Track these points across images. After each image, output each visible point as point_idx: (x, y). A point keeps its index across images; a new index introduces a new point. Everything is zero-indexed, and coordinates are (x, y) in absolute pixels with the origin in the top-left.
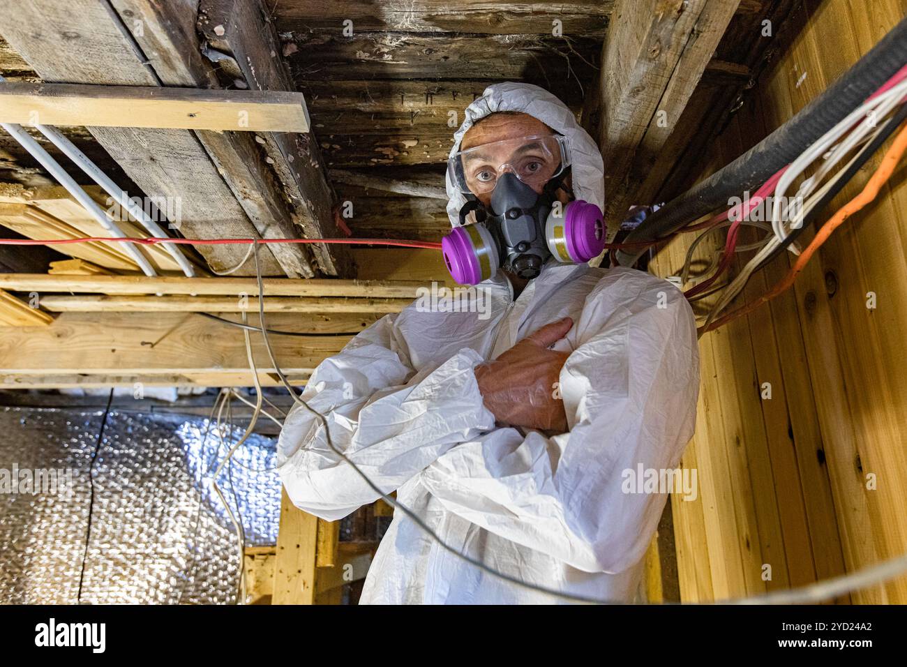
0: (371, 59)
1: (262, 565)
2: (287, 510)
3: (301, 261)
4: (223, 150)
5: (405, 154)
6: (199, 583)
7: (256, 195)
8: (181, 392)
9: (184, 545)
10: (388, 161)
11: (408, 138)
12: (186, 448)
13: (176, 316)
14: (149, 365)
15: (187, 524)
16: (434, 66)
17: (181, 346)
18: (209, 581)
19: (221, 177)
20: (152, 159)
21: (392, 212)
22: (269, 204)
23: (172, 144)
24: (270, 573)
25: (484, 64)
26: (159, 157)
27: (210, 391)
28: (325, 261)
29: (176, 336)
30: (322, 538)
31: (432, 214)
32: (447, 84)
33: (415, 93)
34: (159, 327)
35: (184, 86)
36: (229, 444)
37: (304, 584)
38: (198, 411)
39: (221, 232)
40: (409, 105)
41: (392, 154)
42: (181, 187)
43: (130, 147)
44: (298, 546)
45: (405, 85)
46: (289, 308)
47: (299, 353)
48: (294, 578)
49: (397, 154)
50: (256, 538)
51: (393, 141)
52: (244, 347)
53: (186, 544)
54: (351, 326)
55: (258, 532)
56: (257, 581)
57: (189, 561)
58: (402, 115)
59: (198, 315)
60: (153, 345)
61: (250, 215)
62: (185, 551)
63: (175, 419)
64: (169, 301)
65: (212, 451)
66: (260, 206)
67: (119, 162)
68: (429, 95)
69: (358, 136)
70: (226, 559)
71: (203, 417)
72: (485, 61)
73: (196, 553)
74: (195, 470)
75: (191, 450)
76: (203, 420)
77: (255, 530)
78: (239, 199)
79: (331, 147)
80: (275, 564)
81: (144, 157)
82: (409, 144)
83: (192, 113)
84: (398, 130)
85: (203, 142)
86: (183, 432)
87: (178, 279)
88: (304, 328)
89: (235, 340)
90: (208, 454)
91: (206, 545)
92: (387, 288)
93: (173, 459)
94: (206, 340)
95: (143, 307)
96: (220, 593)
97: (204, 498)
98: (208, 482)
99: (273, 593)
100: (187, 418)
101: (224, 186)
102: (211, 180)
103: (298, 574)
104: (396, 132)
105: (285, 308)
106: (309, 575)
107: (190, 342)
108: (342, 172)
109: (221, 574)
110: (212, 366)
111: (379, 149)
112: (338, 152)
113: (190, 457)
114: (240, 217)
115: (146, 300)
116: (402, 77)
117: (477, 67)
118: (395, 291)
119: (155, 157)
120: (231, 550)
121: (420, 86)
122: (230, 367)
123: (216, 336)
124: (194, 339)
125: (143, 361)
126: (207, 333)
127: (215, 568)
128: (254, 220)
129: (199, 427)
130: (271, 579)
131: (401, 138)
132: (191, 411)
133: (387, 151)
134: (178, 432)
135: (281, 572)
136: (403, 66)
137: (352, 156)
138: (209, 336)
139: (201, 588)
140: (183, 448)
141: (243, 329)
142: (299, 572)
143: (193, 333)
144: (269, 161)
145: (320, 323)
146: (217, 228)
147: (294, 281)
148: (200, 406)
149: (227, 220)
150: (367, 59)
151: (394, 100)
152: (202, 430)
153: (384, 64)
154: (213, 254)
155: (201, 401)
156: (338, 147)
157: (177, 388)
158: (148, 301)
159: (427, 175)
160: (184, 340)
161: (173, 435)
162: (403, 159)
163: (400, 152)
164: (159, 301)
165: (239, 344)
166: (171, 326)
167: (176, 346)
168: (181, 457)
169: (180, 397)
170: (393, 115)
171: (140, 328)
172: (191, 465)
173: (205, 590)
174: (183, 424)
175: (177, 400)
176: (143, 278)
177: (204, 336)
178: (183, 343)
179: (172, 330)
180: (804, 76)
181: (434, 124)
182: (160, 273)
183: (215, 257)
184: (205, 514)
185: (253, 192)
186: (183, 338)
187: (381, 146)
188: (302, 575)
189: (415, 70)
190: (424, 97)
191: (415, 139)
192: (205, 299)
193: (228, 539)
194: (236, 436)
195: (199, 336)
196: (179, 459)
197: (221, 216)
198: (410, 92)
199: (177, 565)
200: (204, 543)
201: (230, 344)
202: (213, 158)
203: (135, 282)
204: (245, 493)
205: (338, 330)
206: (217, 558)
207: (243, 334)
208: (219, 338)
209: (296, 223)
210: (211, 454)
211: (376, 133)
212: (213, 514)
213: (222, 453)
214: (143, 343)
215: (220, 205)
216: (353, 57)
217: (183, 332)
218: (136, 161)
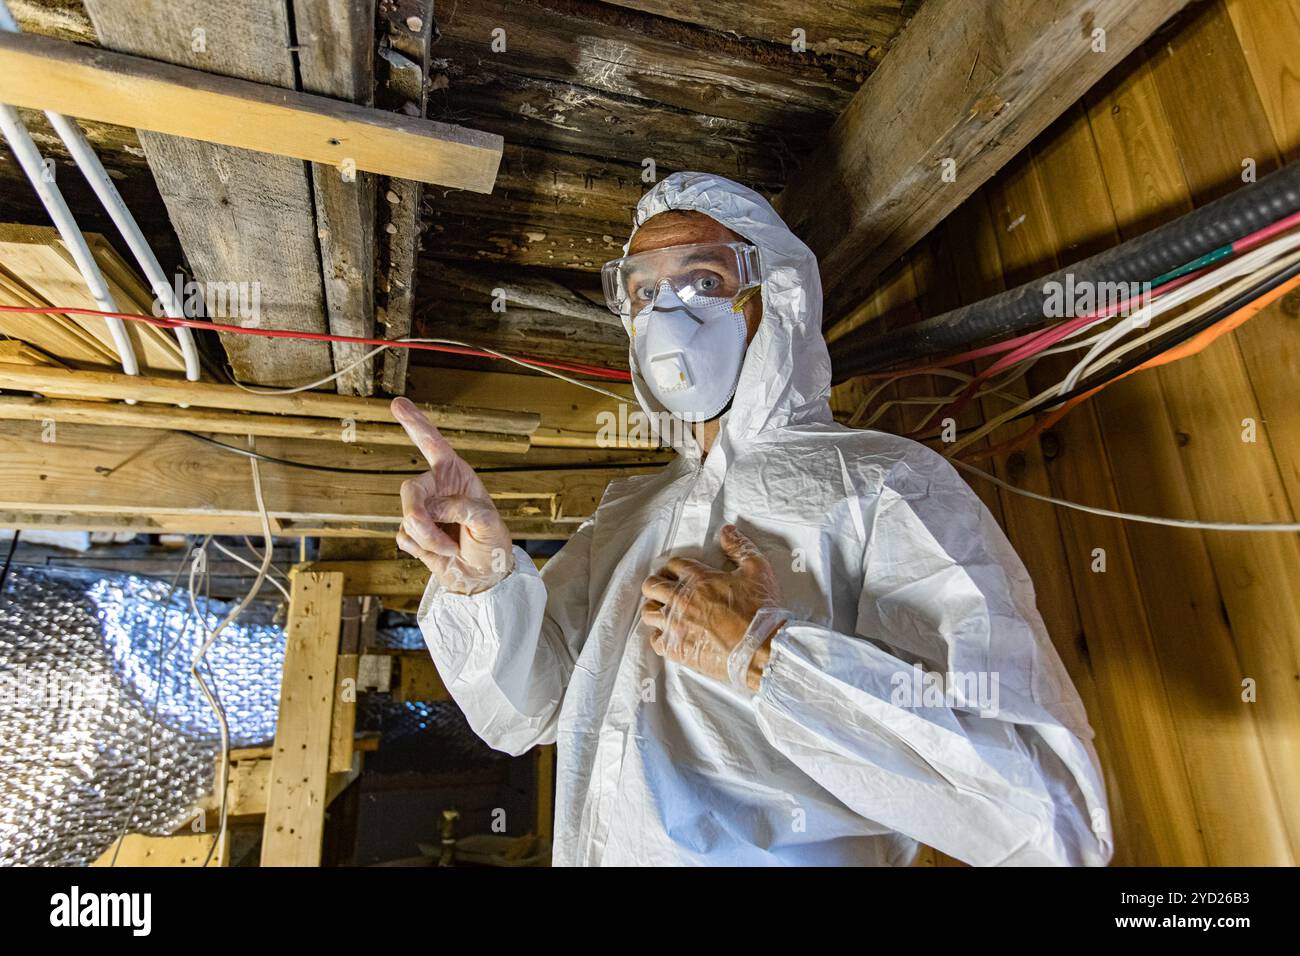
0: (537, 117)
1: (250, 774)
2: (290, 699)
3: (367, 373)
4: (341, 203)
5: (524, 250)
6: (113, 798)
7: (355, 275)
8: (96, 538)
9: (92, 748)
10: (498, 256)
11: (536, 229)
12: (101, 615)
13: (146, 434)
14: (100, 501)
15: (99, 719)
16: (610, 140)
17: (153, 477)
18: (129, 794)
19: (317, 242)
20: (225, 202)
21: (474, 322)
22: (366, 289)
23: (269, 183)
24: (261, 784)
25: (672, 149)
26: (235, 200)
27: (141, 539)
28: (396, 375)
29: (146, 462)
30: (337, 735)
31: (522, 330)
32: (615, 167)
33: (571, 172)
34: (118, 448)
35: (333, 96)
36: (164, 609)
37: (312, 796)
38: (120, 565)
39: (272, 322)
40: (558, 188)
41: (509, 247)
42: (248, 249)
43: (198, 177)
44: (304, 747)
45: (563, 159)
46: (322, 433)
47: (326, 494)
48: (297, 789)
49: (515, 248)
50: (201, 734)
51: (516, 231)
52: (251, 482)
53: (96, 745)
54: (398, 462)
55: (204, 726)
56: (242, 796)
57: (98, 768)
58: (543, 199)
59: (180, 435)
60: (110, 471)
61: (330, 302)
62: (94, 757)
63: (84, 576)
64: (145, 413)
65: (139, 620)
66: (353, 291)
67: (165, 199)
68: (590, 178)
69: (474, 218)
70: (155, 763)
71: (128, 574)
72: (674, 145)
73: (111, 757)
74: (113, 644)
75: (108, 619)
76: (128, 577)
77: (199, 724)
78: (327, 277)
79: (432, 227)
80: (269, 772)
81: (213, 196)
82: (535, 237)
83: (337, 138)
84: (528, 217)
85: (317, 186)
86: (96, 593)
87: (175, 382)
88: (333, 462)
89: (235, 472)
90: (133, 623)
91: (127, 746)
92: (468, 417)
93: (81, 629)
94: (192, 470)
95: (100, 419)
96: (143, 809)
97: (126, 681)
98: (132, 663)
99: (267, 811)
100: (101, 575)
101: (314, 255)
102: (298, 246)
103: (303, 784)
104: (525, 221)
105: (316, 434)
106: (319, 784)
107: (166, 471)
108: (433, 263)
109: (146, 783)
110: (199, 505)
111: (495, 239)
112: (441, 235)
113: (107, 628)
114: (313, 303)
115: (109, 409)
116: (565, 148)
117: (661, 151)
118: (477, 421)
119: (233, 199)
120: (164, 751)
121: (583, 164)
122: (227, 507)
123: (206, 466)
124: (173, 467)
125: (93, 493)
126: (192, 461)
127: (138, 776)
128: (331, 309)
129: (121, 588)
130: (261, 793)
131: (527, 228)
132: (110, 564)
133: (503, 243)
134: (89, 593)
135: (279, 782)
136: (573, 133)
137: (455, 243)
138: (195, 465)
139: (114, 805)
140: (96, 616)
141: (249, 457)
142: (306, 780)
143: (170, 459)
144: (391, 229)
145: (356, 456)
146: (270, 315)
147: (346, 399)
148: (123, 559)
149: (291, 306)
150: (532, 116)
151: (541, 177)
152: (126, 591)
153: (550, 127)
154: (244, 352)
155: (125, 552)
156: (441, 228)
157: (91, 533)
158: (114, 410)
159: (537, 281)
160: (158, 468)
161: (81, 596)
162: (519, 255)
163: (519, 246)
164: (129, 411)
165: (245, 478)
166: (140, 448)
167: (148, 477)
168: (94, 626)
169: (94, 545)
170: (531, 196)
171: (88, 448)
172: (108, 638)
173: (120, 808)
174: (98, 581)
175: (89, 549)
176: (120, 377)
177: (188, 463)
178: (154, 470)
179: (139, 453)
180: (1022, 219)
181: (576, 217)
182: (145, 371)
183: (246, 357)
184: (127, 704)
185: (353, 269)
186: (156, 464)
187: (496, 235)
188: (310, 786)
189: (586, 142)
190: (583, 180)
191: (545, 232)
192: (201, 414)
193: (159, 737)
194: (176, 599)
195: (180, 464)
196: (90, 630)
197: (287, 299)
198: (564, 170)
199: (82, 775)
200: (123, 744)
201: (227, 477)
202: (319, 213)
203: (107, 381)
204: (186, 676)
205: (381, 467)
206: (141, 763)
207: (249, 464)
208: (210, 467)
209: (380, 320)
210: (137, 623)
211: (499, 218)
212: (138, 703)
213: (153, 622)
214: (99, 469)
215: (292, 282)
216: (514, 110)
217: (154, 458)
218: (195, 201)
